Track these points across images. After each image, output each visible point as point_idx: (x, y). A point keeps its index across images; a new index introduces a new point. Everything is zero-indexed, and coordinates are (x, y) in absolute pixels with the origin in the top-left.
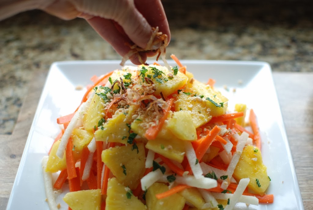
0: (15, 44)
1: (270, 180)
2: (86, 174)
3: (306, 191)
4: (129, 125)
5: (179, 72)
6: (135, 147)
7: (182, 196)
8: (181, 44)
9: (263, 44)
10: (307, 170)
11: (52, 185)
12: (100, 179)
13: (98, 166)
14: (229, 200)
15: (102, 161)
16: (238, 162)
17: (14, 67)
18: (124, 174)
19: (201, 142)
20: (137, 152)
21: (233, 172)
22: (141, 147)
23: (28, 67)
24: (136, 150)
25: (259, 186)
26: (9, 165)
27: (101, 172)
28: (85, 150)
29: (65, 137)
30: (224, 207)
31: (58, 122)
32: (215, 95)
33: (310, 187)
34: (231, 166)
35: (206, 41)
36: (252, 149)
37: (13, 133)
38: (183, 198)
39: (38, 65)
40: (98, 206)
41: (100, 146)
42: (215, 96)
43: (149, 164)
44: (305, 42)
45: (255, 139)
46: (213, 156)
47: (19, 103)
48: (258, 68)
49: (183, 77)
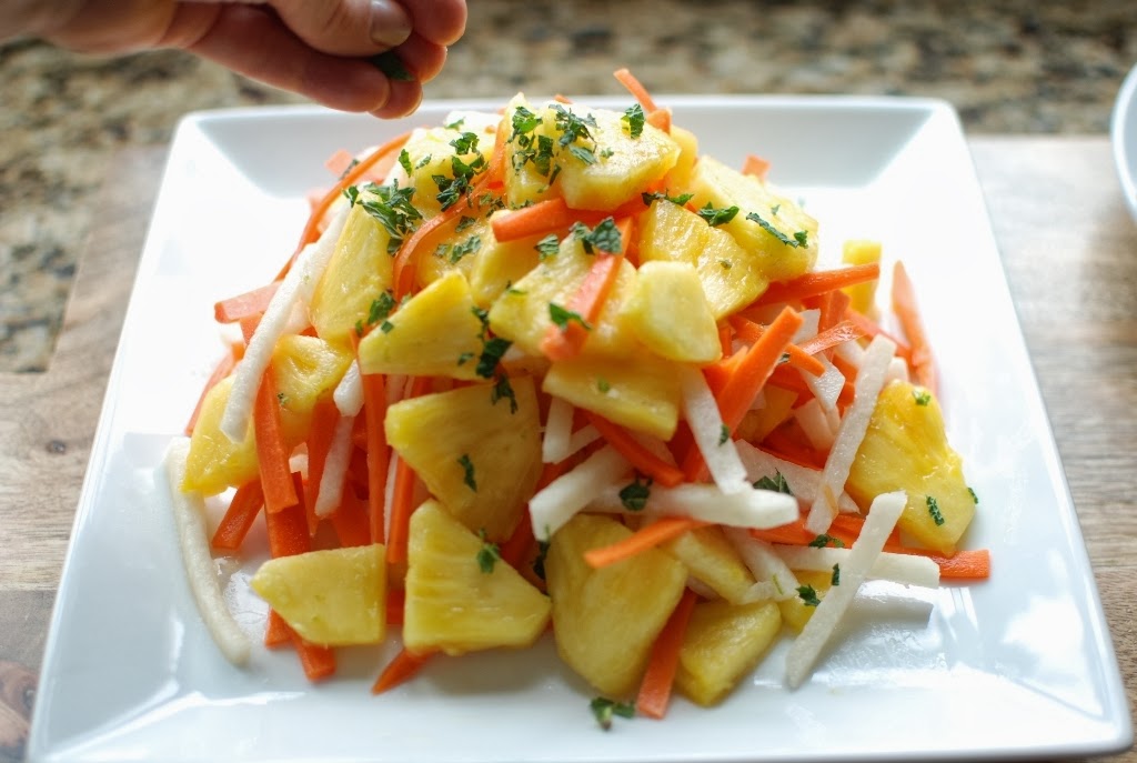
0: (32, 59)
1: (976, 501)
2: (328, 494)
3: (1097, 537)
4: (483, 313)
5: (646, 127)
6: (503, 390)
7: (676, 558)
8: (631, 46)
9: (923, 40)
10: (1100, 467)
11: (208, 537)
12: (381, 511)
13: (372, 463)
14: (836, 568)
15: (389, 442)
16: (861, 440)
17: (33, 139)
18: (467, 487)
19: (735, 369)
20: (509, 408)
21: (846, 474)
22: (523, 390)
23: (87, 139)
24: (505, 402)
25: (939, 521)
26: (46, 477)
27: (383, 484)
28: (325, 410)
29: (250, 362)
30: (818, 595)
31: (220, 314)
32: (775, 205)
33: (1112, 524)
34: (838, 452)
35: (720, 34)
36: (910, 395)
37: (53, 365)
38: (679, 563)
39: (120, 130)
40: (376, 604)
41: (378, 391)
42: (774, 211)
43: (555, 447)
44: (1072, 32)
45: (916, 361)
46: (773, 422)
47: (60, 263)
48: (913, 120)
49: (662, 143)
